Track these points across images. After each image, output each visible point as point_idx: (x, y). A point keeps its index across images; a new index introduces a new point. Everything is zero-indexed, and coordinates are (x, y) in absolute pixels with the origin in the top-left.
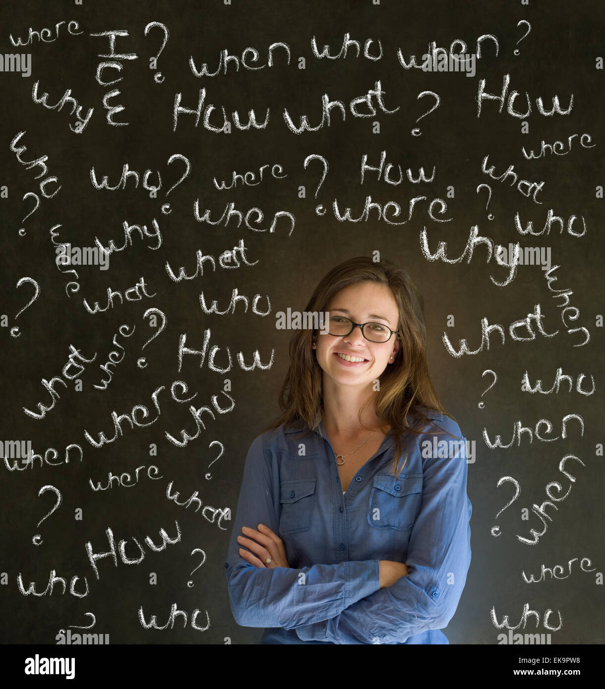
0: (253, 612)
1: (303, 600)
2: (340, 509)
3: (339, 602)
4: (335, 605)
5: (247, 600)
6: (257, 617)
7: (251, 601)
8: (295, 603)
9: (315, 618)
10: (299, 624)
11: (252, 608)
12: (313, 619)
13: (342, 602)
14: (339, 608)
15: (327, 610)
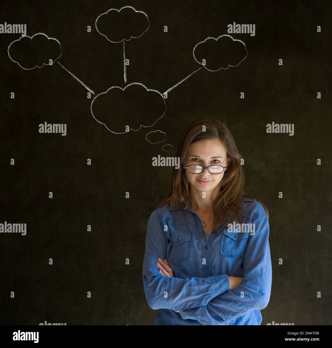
0: (161, 302)
1: (189, 294)
2: (206, 247)
3: (207, 296)
4: (205, 298)
5: (158, 295)
6: (163, 304)
7: (160, 295)
8: (184, 296)
9: (194, 305)
10: (185, 308)
11: (161, 300)
12: (193, 305)
13: (209, 296)
14: (208, 299)
15: (201, 300)
